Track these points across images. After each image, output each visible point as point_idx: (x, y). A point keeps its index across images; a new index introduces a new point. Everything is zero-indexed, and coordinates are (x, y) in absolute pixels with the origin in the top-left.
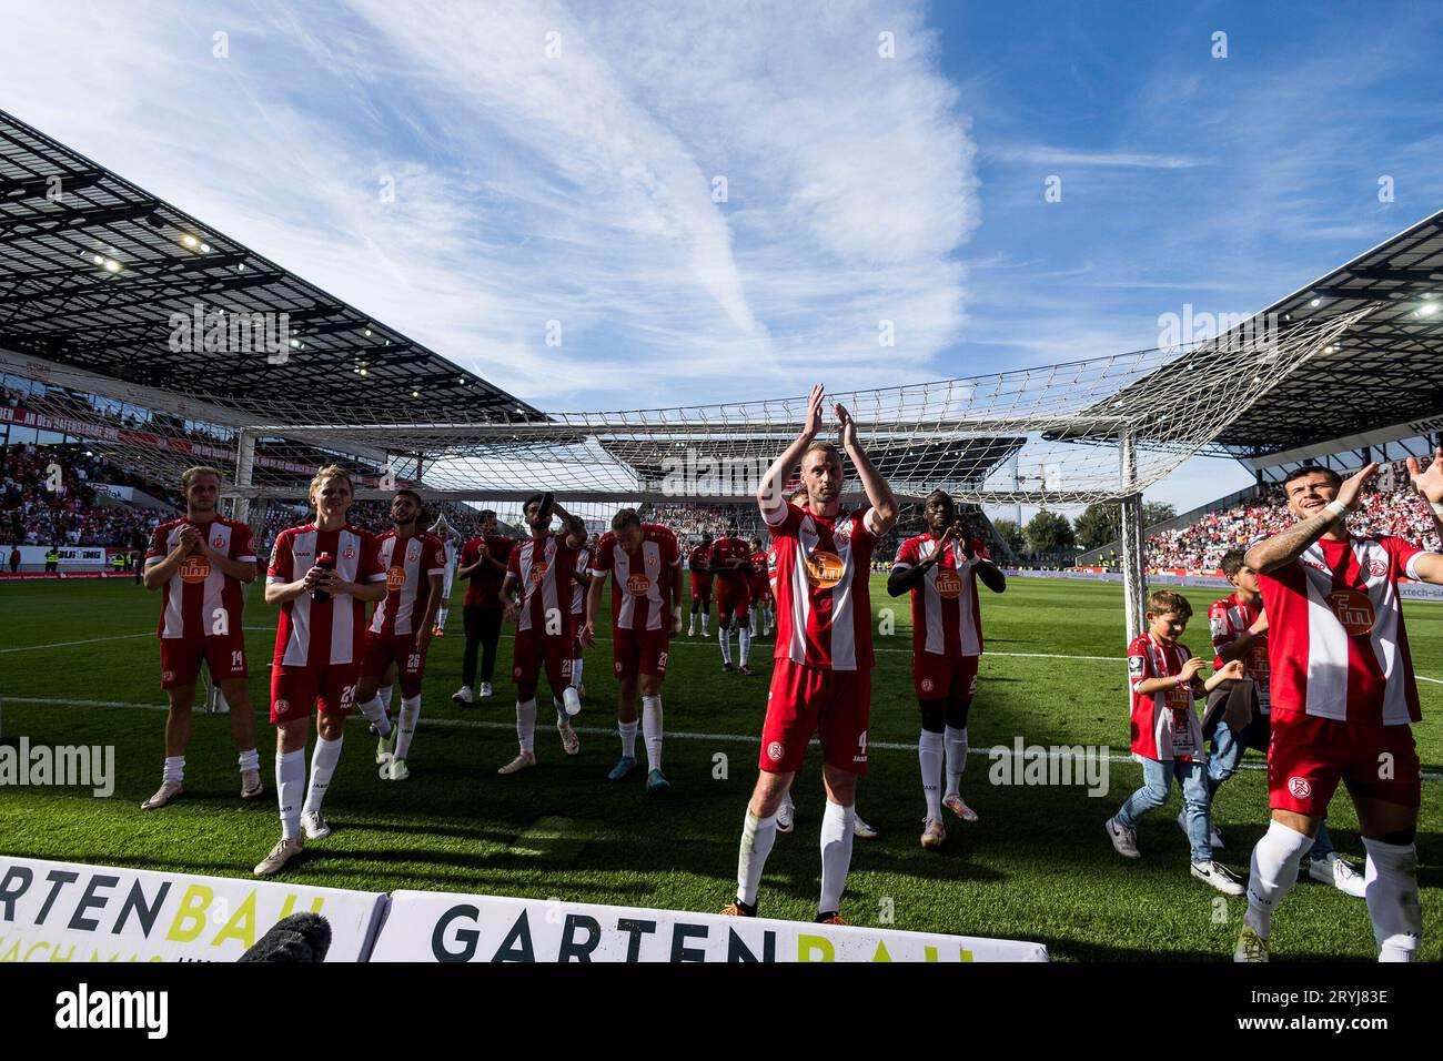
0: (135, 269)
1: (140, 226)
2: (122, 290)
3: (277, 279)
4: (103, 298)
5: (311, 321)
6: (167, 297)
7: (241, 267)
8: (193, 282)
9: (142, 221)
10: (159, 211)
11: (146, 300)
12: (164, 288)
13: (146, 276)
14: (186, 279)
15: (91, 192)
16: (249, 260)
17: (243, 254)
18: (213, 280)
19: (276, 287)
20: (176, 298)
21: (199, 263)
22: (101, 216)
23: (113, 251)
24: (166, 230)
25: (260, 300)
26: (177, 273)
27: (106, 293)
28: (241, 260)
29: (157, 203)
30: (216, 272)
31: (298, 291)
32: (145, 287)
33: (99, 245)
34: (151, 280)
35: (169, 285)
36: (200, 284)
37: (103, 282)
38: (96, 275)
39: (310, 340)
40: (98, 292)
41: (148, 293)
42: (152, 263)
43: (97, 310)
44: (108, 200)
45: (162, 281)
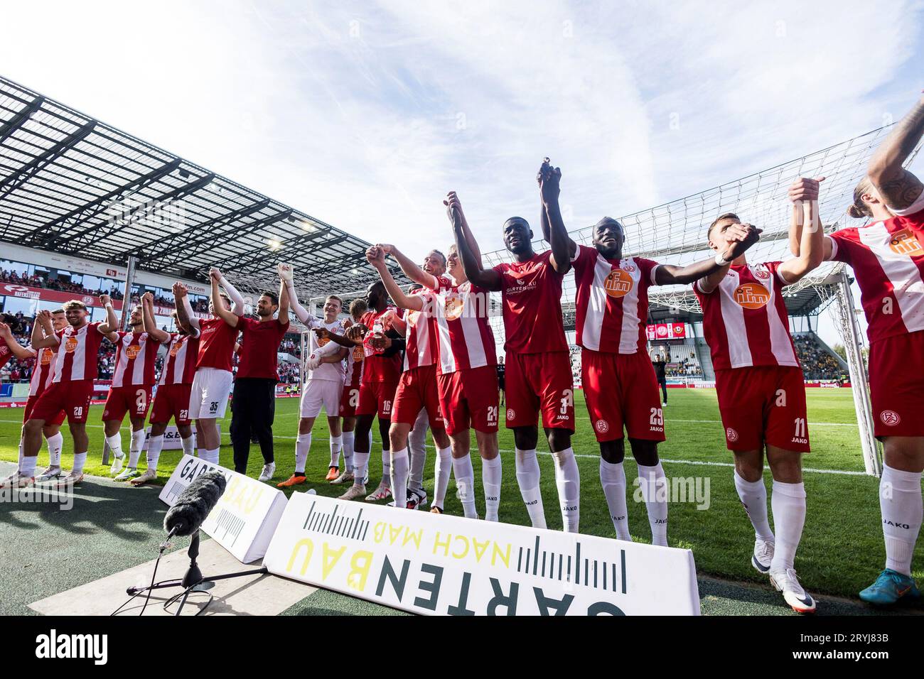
0: (285, 244)
1: (286, 223)
2: (280, 255)
3: (344, 239)
4: (272, 260)
5: (362, 259)
6: (298, 256)
7: (329, 235)
8: (309, 247)
9: (286, 220)
10: (293, 214)
11: (290, 259)
12: (297, 252)
13: (289, 247)
14: (306, 246)
15: (266, 210)
16: (332, 231)
17: (329, 229)
18: (317, 244)
19: (344, 243)
20: (302, 256)
21: (310, 237)
22: (270, 221)
23: (276, 237)
24: (296, 223)
25: (338, 251)
26: (302, 243)
27: (274, 258)
28: (328, 231)
29: (292, 210)
30: (318, 240)
31: (355, 244)
32: (289, 252)
33: (269, 235)
34: (291, 249)
35: (299, 250)
36: (312, 247)
37: (272, 253)
38: (269, 250)
39: (362, 269)
40: (271, 258)
41: (290, 255)
42: (291, 240)
43: (270, 267)
44: (272, 213)
45: (296, 248)
